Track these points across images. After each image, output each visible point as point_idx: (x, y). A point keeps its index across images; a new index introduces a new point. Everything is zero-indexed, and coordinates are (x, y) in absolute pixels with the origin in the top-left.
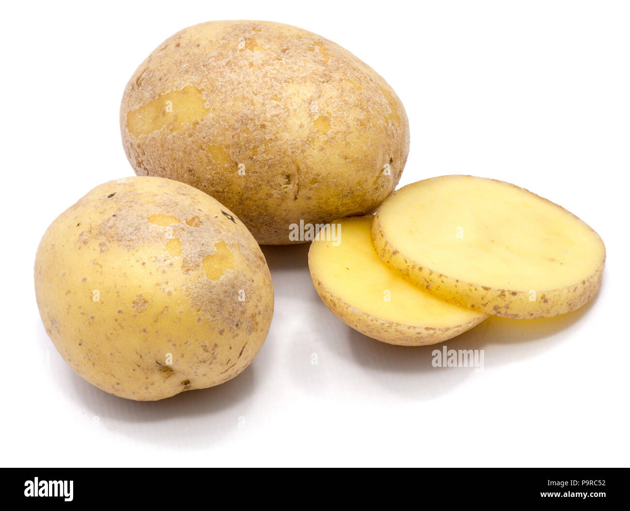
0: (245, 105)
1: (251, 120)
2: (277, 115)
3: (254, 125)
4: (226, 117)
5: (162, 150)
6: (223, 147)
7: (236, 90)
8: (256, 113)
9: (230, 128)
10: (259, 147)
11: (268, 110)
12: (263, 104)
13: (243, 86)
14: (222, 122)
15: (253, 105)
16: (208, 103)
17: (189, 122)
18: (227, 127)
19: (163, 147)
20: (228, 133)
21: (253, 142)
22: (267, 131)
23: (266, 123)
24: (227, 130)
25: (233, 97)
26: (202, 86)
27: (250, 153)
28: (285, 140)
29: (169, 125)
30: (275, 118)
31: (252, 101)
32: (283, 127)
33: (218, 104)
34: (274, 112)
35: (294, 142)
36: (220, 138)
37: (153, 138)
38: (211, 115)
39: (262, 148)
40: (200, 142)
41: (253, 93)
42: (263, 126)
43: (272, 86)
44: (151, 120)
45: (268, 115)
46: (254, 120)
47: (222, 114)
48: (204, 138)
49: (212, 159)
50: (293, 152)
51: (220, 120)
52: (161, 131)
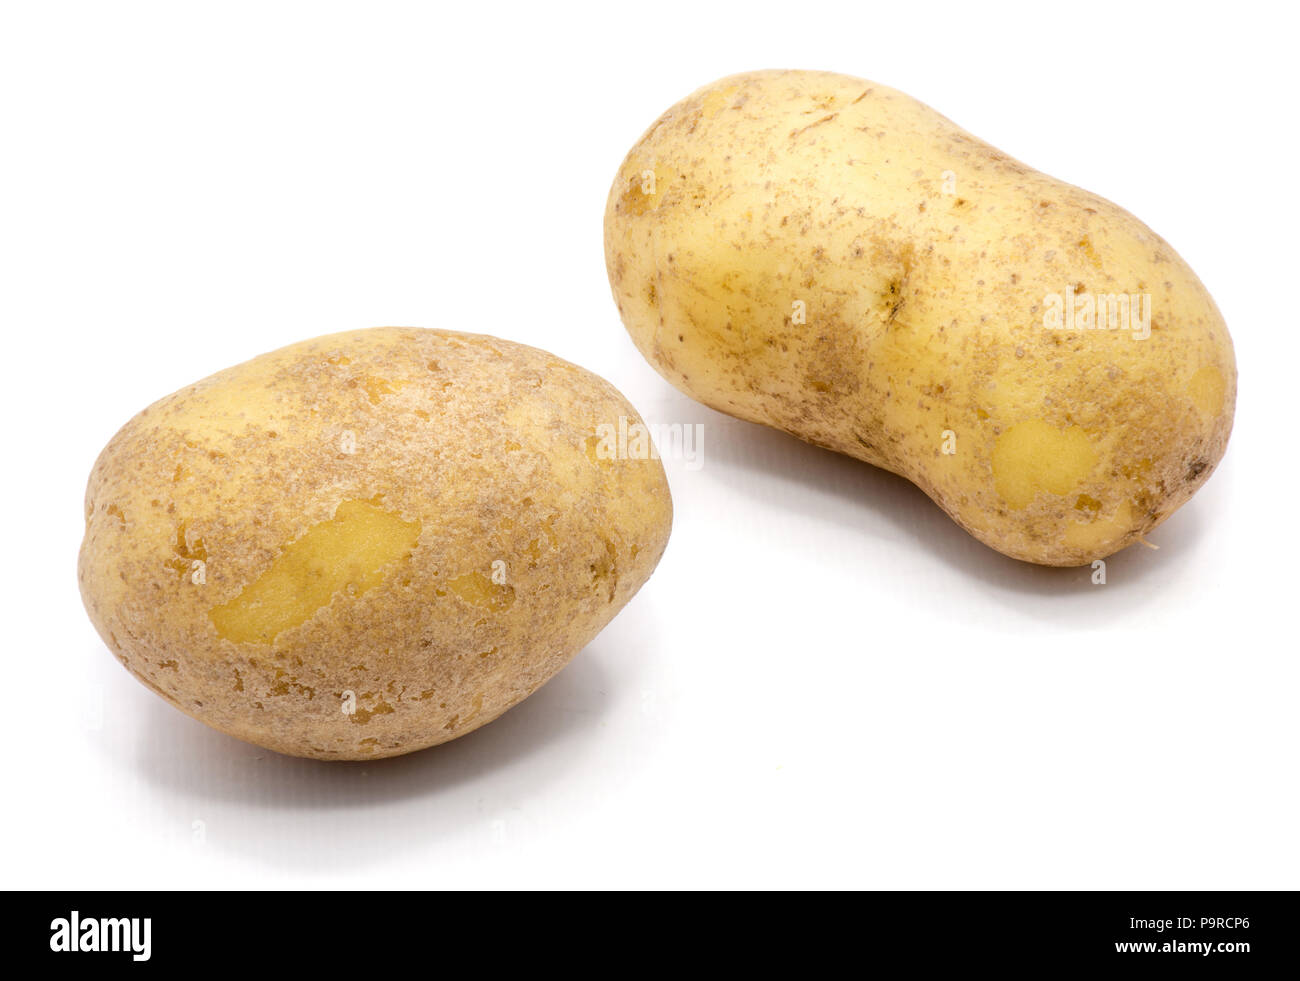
0: (477, 483)
1: (503, 501)
2: (535, 473)
3: (513, 508)
4: (457, 518)
5: (350, 636)
6: (479, 571)
7: (441, 467)
8: (502, 486)
9: (475, 533)
10: (538, 540)
11: (517, 471)
12: (504, 467)
13: (447, 453)
14: (456, 531)
15: (490, 475)
16: (406, 512)
17: (390, 562)
18: (470, 535)
19: (349, 629)
20: (476, 544)
21: (525, 536)
22: (537, 507)
23: (529, 494)
24: (472, 539)
25: (445, 479)
26: (373, 491)
27: (528, 558)
28: (571, 507)
29: (346, 587)
30: (534, 479)
31: (482, 470)
32: (555, 485)
33: (428, 506)
34: (527, 469)
35: (584, 501)
36: (466, 560)
37: (317, 626)
38: (428, 529)
39: (544, 538)
40: (432, 583)
41: (473, 456)
42: (527, 502)
43: (489, 430)
44: (294, 598)
45: (524, 480)
46: (507, 499)
47: (446, 517)
48: (436, 574)
49: (465, 603)
50: (592, 520)
51: (450, 529)
52: (331, 604)
